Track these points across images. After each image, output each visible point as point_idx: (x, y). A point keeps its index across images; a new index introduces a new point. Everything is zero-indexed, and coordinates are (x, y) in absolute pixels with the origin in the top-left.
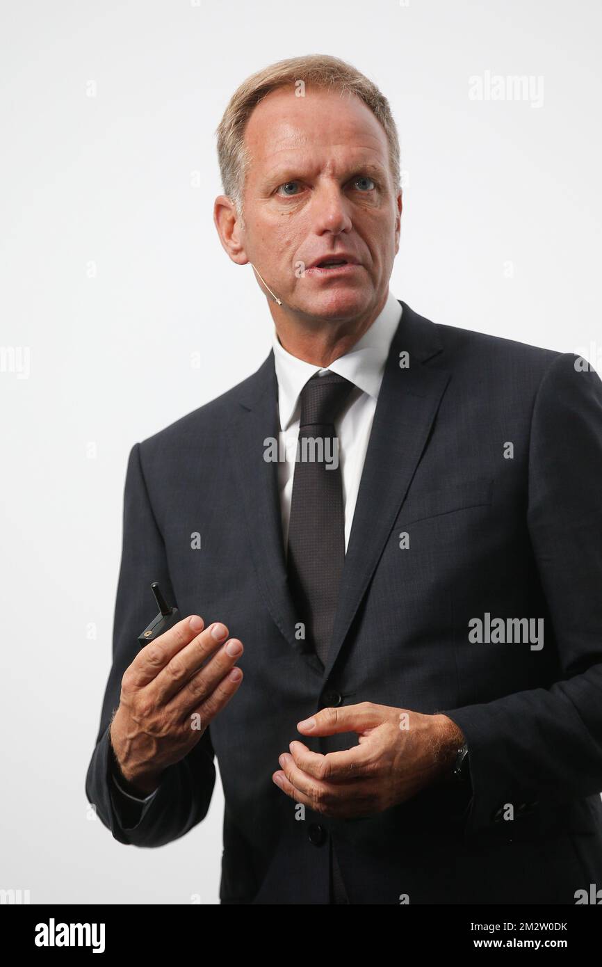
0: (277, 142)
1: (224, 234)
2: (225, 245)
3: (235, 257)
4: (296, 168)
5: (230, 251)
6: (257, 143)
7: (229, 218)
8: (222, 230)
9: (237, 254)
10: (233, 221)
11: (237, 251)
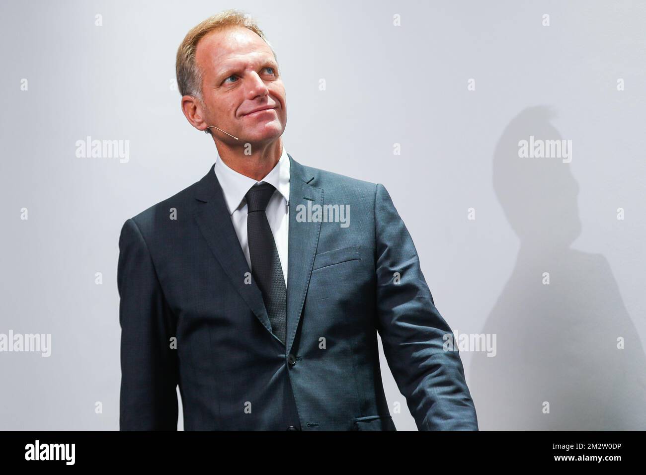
0: (219, 57)
1: (190, 116)
2: (192, 122)
3: (199, 127)
4: (232, 68)
5: (196, 124)
6: (205, 61)
7: (192, 107)
8: (188, 115)
9: (200, 125)
10: (195, 108)
11: (200, 123)
